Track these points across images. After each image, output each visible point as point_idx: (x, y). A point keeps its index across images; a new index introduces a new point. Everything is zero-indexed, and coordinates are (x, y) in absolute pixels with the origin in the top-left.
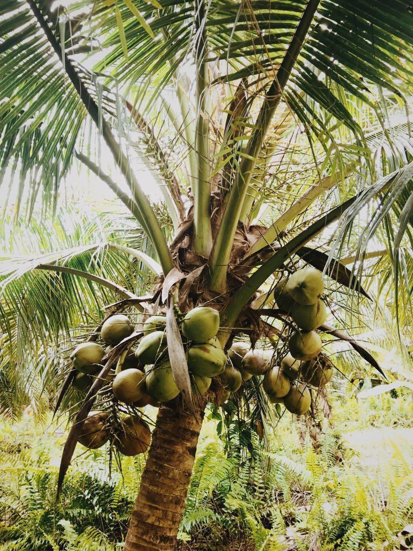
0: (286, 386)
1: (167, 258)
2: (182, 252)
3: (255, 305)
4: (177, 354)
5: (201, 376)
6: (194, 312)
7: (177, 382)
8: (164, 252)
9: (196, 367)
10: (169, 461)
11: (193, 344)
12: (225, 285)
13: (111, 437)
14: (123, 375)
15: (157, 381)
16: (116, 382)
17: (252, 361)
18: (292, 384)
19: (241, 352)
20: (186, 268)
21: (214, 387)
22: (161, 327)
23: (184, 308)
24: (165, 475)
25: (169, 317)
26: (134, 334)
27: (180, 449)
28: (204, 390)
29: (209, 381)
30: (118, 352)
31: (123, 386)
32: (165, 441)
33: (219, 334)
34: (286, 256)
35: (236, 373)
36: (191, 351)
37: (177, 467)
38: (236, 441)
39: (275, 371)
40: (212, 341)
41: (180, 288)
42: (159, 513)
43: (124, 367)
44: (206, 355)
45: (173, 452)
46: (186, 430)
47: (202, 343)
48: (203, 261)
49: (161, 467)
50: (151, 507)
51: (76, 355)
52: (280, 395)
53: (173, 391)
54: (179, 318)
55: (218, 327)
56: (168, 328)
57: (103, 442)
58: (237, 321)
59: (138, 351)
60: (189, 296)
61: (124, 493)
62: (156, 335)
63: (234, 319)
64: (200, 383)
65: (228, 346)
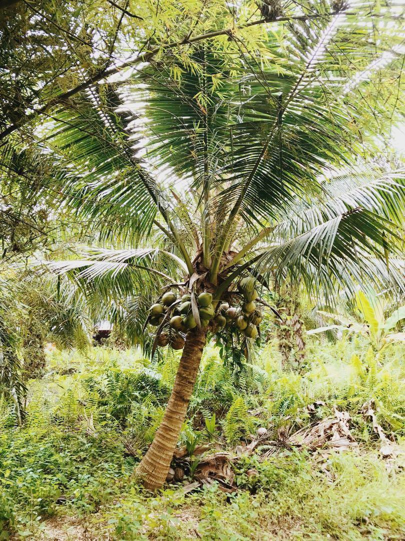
0: (245, 325)
1: (191, 268)
2: (198, 264)
3: (230, 289)
4: (196, 311)
5: (205, 319)
6: (202, 294)
7: (196, 321)
8: (190, 265)
9: (202, 316)
10: (192, 353)
11: (201, 307)
12: (216, 280)
13: (170, 342)
14: (174, 318)
15: (188, 320)
16: (171, 321)
17: (230, 313)
18: (248, 324)
19: (225, 308)
20: (199, 273)
21: (211, 324)
22: (189, 300)
23: (198, 291)
24: (190, 359)
25: (192, 296)
26: (177, 301)
27: (196, 349)
28: (206, 325)
29: (208, 321)
30: (171, 309)
31: (174, 322)
32: (190, 345)
33: (213, 303)
34: (242, 270)
35: (223, 318)
36: (201, 310)
37: (195, 356)
38: (231, 359)
39: (241, 318)
40: (209, 306)
41: (197, 283)
42: (188, 373)
43: (174, 315)
44: (207, 312)
45: (193, 350)
46: (199, 341)
47: (205, 307)
48: (207, 270)
49: (189, 356)
50: (184, 371)
51: (152, 309)
52: (242, 329)
53: (194, 325)
54: (196, 296)
55: (212, 300)
56: (192, 301)
57: (167, 343)
58: (222, 296)
59: (180, 309)
60: (201, 286)
61: (164, 383)
62: (187, 303)
63: (220, 296)
64: (204, 322)
65: (218, 306)
